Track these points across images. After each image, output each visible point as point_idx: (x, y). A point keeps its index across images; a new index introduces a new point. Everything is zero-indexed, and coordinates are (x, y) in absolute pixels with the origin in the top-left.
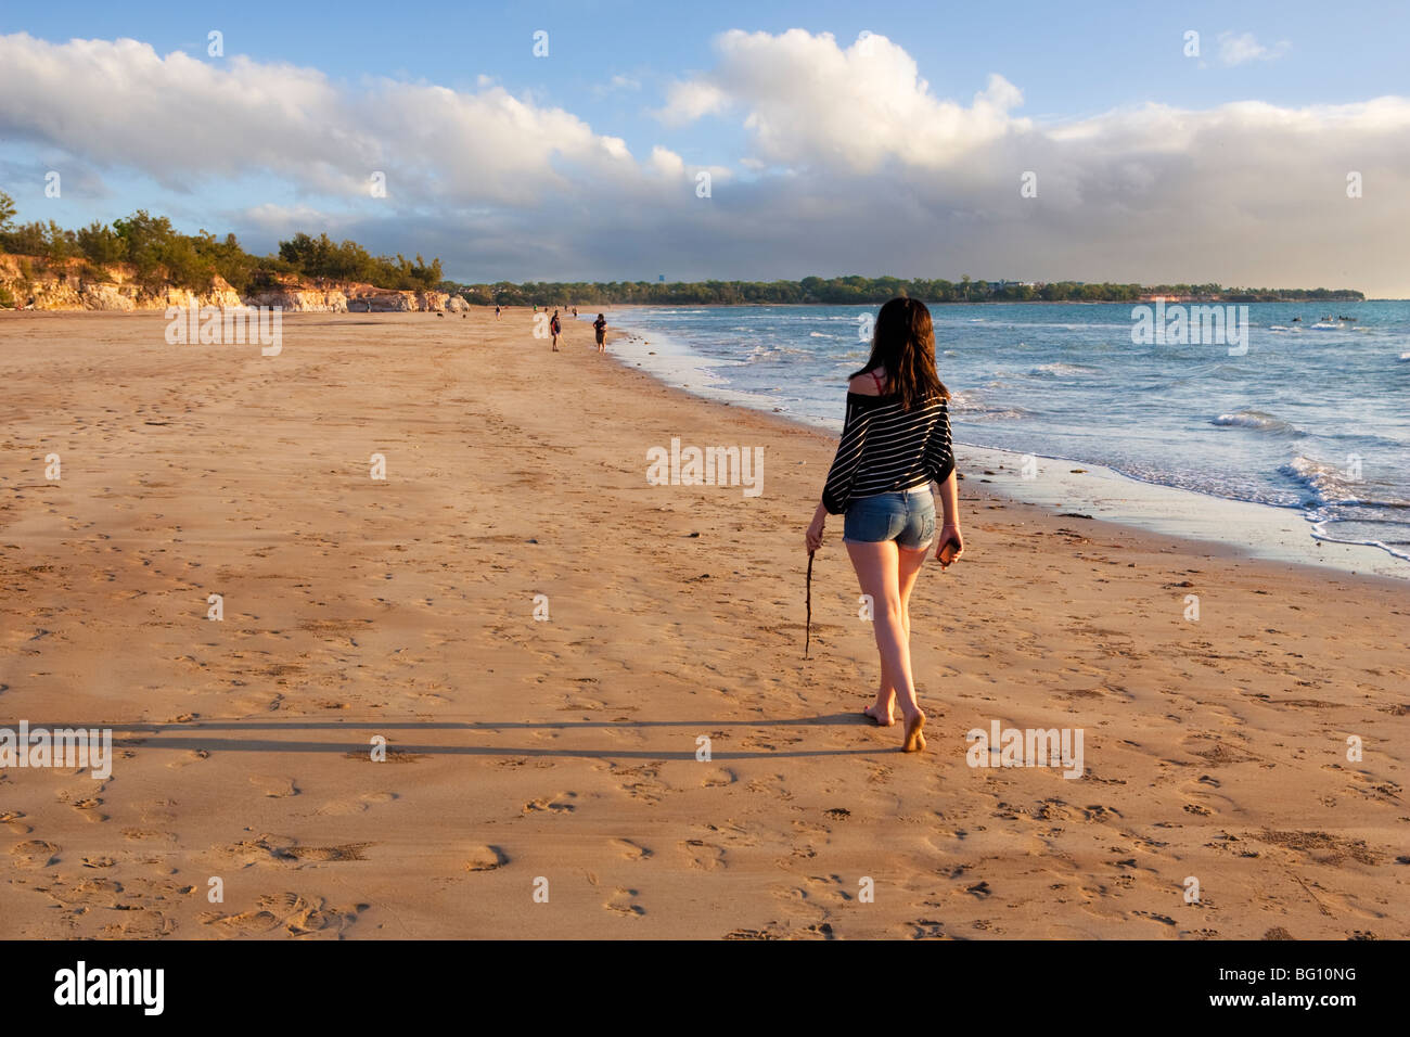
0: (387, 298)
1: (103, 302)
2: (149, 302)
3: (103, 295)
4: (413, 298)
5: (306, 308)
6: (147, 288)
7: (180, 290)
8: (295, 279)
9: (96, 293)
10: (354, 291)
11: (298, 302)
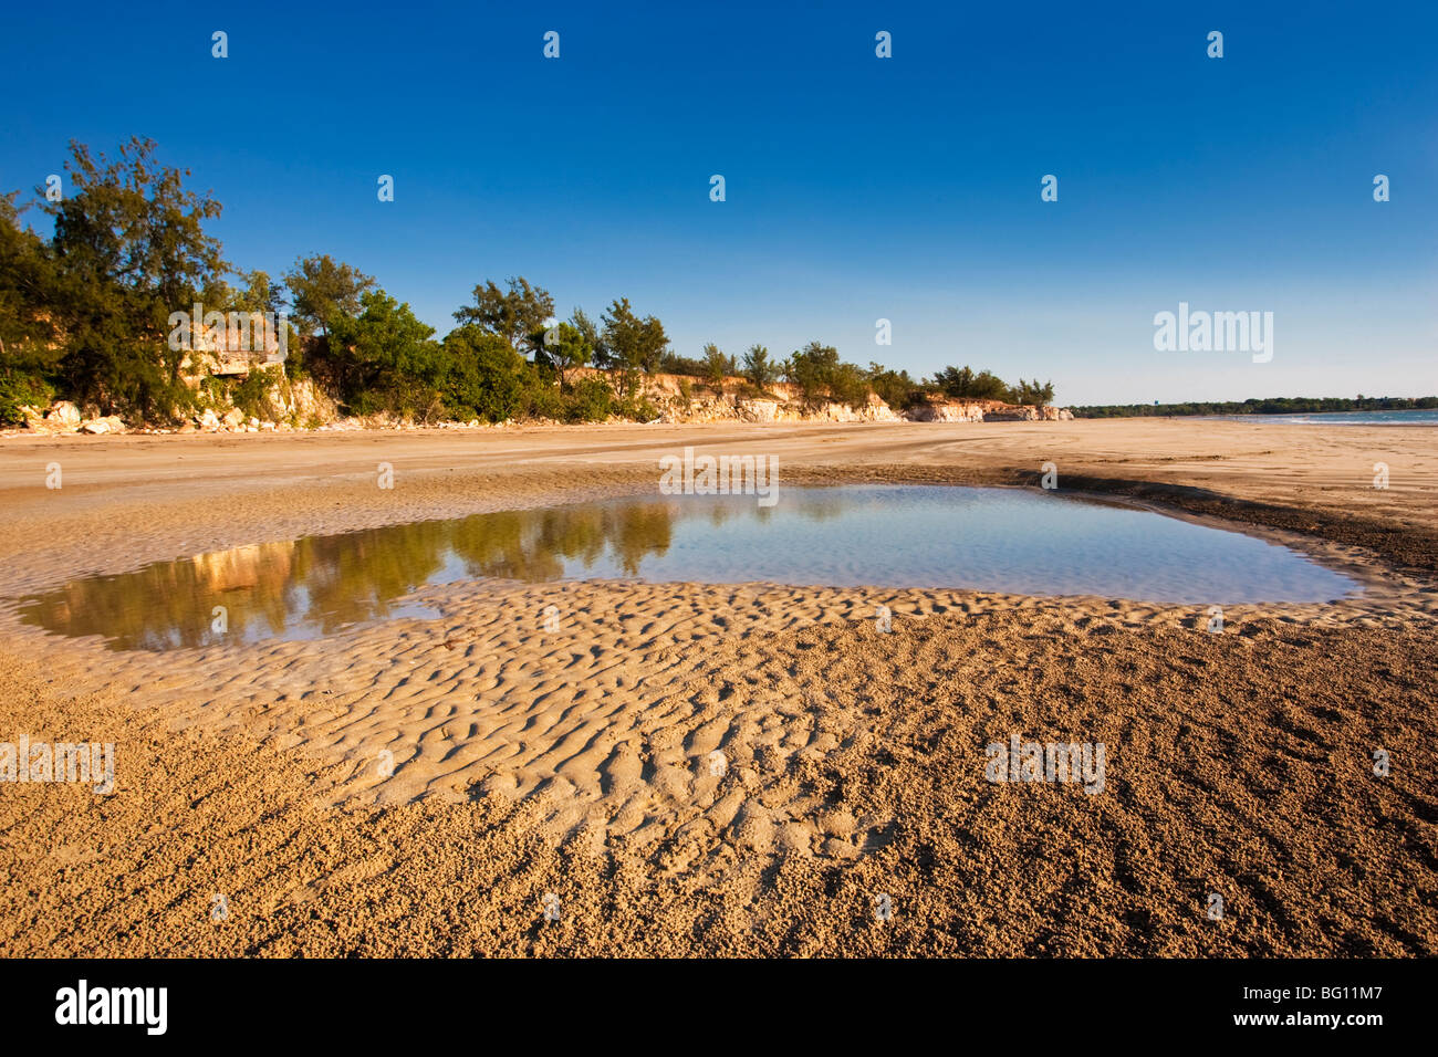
0: (1014, 411)
1: (756, 416)
2: (812, 416)
3: (756, 410)
4: (1034, 411)
5: (950, 419)
6: (812, 404)
7: (839, 406)
8: (941, 396)
9: (750, 408)
10: (988, 408)
11: (942, 415)
